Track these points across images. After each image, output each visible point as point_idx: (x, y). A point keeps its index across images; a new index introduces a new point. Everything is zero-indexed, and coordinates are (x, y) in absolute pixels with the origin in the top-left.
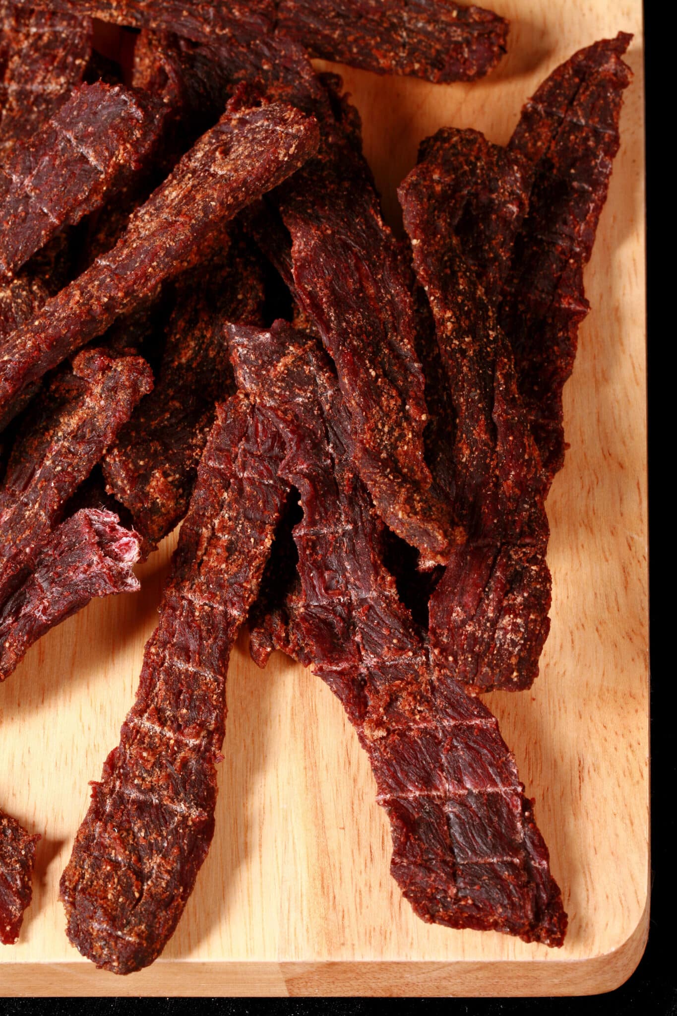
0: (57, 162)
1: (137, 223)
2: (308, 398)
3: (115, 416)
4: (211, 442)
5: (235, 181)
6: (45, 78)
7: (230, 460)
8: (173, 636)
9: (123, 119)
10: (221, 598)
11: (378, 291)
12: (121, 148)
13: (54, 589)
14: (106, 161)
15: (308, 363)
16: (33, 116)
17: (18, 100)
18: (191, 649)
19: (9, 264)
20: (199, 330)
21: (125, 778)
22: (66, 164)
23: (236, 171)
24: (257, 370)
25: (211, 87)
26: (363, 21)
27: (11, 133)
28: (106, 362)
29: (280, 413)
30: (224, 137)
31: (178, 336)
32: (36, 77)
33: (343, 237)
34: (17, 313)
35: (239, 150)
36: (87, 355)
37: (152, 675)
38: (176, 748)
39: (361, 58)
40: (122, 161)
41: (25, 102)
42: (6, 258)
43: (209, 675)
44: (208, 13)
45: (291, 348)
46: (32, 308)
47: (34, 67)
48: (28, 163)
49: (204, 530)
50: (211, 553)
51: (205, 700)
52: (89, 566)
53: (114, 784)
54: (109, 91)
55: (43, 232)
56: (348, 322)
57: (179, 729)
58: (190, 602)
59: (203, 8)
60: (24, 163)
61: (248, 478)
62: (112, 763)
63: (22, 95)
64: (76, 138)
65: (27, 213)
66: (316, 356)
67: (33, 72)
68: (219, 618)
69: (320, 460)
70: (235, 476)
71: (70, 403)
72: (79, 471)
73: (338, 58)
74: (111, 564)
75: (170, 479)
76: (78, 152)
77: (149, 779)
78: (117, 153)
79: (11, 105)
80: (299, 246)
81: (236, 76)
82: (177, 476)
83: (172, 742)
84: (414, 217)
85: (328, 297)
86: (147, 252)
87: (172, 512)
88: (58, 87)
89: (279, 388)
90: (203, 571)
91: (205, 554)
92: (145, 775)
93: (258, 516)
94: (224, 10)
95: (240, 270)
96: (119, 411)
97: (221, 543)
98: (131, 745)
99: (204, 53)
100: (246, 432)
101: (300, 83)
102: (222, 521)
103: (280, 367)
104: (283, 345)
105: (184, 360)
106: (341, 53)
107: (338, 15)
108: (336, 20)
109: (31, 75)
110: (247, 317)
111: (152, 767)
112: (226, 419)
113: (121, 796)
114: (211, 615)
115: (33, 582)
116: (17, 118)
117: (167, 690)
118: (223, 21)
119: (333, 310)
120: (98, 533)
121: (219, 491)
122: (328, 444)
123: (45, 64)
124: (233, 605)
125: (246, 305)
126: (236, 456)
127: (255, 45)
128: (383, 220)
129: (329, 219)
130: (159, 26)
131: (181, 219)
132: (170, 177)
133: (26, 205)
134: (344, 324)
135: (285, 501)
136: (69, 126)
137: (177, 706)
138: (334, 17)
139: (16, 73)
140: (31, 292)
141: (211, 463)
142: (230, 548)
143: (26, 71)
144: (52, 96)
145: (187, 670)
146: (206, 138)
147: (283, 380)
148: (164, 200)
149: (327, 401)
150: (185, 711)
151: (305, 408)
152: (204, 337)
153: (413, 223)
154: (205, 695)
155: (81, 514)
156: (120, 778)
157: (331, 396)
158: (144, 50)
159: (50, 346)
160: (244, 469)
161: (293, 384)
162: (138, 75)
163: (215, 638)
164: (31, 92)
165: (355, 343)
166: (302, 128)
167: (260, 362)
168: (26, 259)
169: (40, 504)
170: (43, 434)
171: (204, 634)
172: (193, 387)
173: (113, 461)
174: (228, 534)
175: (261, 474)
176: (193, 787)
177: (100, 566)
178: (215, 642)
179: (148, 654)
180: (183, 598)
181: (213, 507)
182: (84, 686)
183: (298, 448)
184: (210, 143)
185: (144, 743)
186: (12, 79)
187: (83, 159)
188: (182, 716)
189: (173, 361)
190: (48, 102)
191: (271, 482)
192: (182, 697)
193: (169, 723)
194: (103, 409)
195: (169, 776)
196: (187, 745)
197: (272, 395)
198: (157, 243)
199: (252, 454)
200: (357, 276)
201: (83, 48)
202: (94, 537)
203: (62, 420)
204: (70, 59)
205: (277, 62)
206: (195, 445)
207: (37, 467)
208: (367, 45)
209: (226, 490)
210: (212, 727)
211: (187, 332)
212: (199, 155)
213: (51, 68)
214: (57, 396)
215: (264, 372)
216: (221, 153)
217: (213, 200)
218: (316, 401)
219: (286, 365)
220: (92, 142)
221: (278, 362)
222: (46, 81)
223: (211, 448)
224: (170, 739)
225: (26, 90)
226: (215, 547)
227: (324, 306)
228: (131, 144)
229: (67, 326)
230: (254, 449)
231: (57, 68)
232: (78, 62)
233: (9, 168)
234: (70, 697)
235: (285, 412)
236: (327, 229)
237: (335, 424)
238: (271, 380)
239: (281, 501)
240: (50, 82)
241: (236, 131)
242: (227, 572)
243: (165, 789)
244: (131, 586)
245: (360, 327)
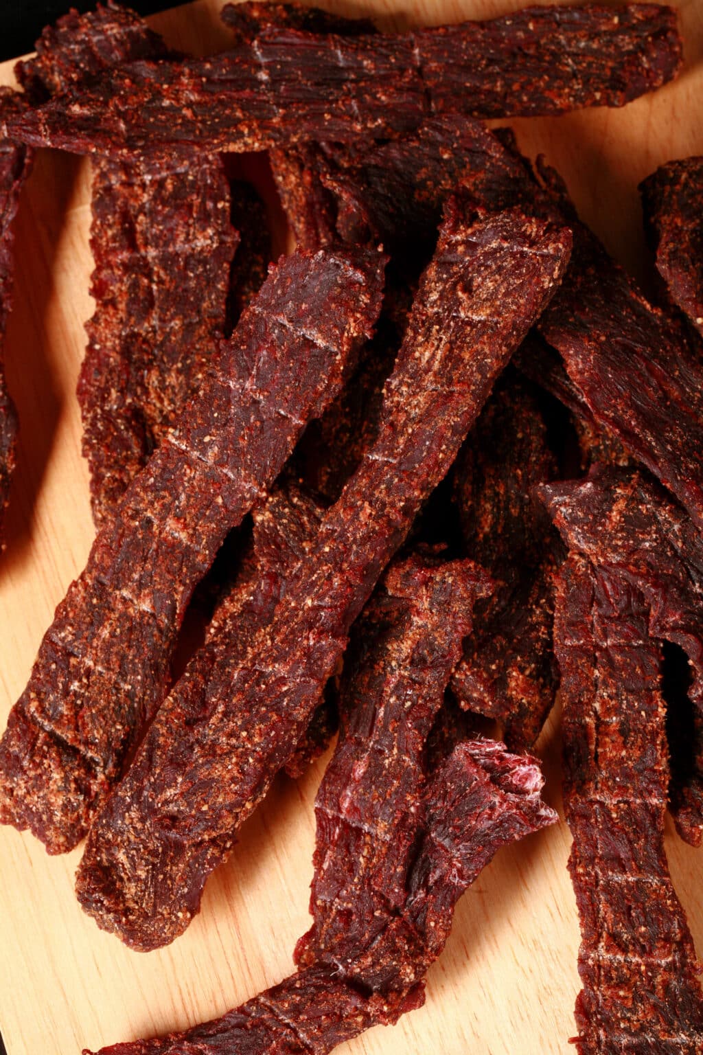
0: (279, 355)
1: (396, 399)
2: (655, 540)
3: (456, 631)
4: (560, 618)
5: (504, 327)
6: (188, 234)
7: (588, 632)
8: (597, 848)
9: (341, 286)
10: (634, 789)
11: (683, 391)
12: (351, 320)
13: (461, 846)
14: (337, 340)
15: (642, 502)
16: (192, 284)
17: (165, 269)
18: (622, 856)
19: (261, 485)
20: (489, 488)
21: (609, 1025)
22: (290, 354)
23: (499, 314)
24: (592, 527)
25: (398, 201)
26: (519, 60)
27: (172, 310)
28: (428, 575)
29: (631, 567)
30: (455, 269)
31: (469, 503)
32: (178, 235)
33: (619, 339)
34: (288, 536)
35: (486, 285)
36: (401, 572)
37: (590, 898)
38: (650, 974)
39: (533, 105)
40: (355, 335)
41: (176, 269)
42: (256, 479)
43: (654, 881)
44: (351, 107)
45: (619, 491)
46: (302, 525)
47: (172, 224)
48: (243, 364)
49: (588, 719)
50: (605, 743)
51: (661, 910)
52: (492, 808)
53: (598, 1034)
54: (313, 257)
55: (289, 439)
56: (672, 443)
57: (644, 952)
58: (602, 804)
59: (344, 104)
60: (239, 364)
61: (614, 646)
62: (584, 1009)
63: (167, 261)
64: (291, 321)
65: (262, 422)
66: (647, 491)
67: (171, 230)
68: (640, 814)
69: (691, 604)
70: (597, 647)
71: (394, 626)
72: (432, 700)
73: (508, 113)
74: (517, 800)
75: (527, 672)
76: (298, 337)
77: (635, 1018)
78: (347, 327)
79: (159, 276)
80: (577, 365)
81: (418, 178)
82: (533, 666)
83: (643, 968)
84: (688, 291)
85: (637, 419)
86: (431, 438)
87: (539, 707)
88: (209, 242)
89: (620, 539)
90: (602, 765)
91: (597, 746)
92: (629, 1015)
93: (639, 685)
94: (368, 97)
95: (508, 405)
96: (460, 624)
97: (612, 728)
98: (598, 985)
99: (373, 162)
100: (594, 595)
101: (492, 164)
102: (603, 704)
103: (615, 516)
104: (608, 490)
105: (487, 529)
106: (512, 107)
107: (491, 61)
108: (491, 68)
109: (168, 235)
110: (538, 459)
111: (633, 1003)
112: (568, 588)
113: (610, 1045)
114: (630, 812)
115: (433, 844)
116: (172, 290)
117: (615, 912)
118: (372, 111)
119: (649, 434)
120: (487, 769)
121: (589, 670)
122: (694, 585)
123: (182, 219)
124: (650, 793)
125: (530, 444)
126: (592, 625)
127: (424, 133)
128: (649, 302)
129: (595, 323)
130: (300, 139)
131: (456, 388)
132: (410, 333)
133: (258, 413)
134: (669, 447)
135: (663, 659)
136: (278, 308)
137: (632, 925)
138: (487, 66)
139: (149, 236)
140: (293, 506)
141: (568, 642)
142: (624, 731)
143: (161, 231)
144: (205, 254)
145: (627, 882)
146: (432, 272)
147: (622, 530)
148: (417, 364)
149: (676, 536)
150: (643, 929)
151: (656, 553)
152: (497, 494)
153: (689, 299)
154: (658, 904)
155: (459, 752)
156: (601, 1025)
157: (680, 530)
158: (284, 166)
159: (363, 578)
160: (606, 638)
161: (634, 530)
162: (286, 196)
163: (646, 837)
164: (177, 255)
165: (691, 466)
166: (561, 246)
167: (591, 517)
168: (278, 472)
169: (399, 749)
170: (373, 668)
171: (631, 836)
172: (510, 557)
173: (465, 676)
174: (616, 715)
175: (627, 637)
176: (685, 1010)
177: (505, 806)
178: (647, 841)
179: (575, 877)
180: (592, 802)
181: (588, 690)
182: (506, 924)
183: (665, 600)
184: (440, 279)
185: (612, 978)
186: (146, 244)
187: (310, 344)
188: (642, 935)
189: (477, 535)
190: (204, 262)
191: (641, 642)
192: (634, 914)
193: (631, 947)
194: (436, 627)
195: (655, 1007)
196: (659, 966)
197: (615, 549)
198: (441, 424)
199: (609, 618)
200: (654, 382)
201: (219, 188)
202: (485, 776)
203: (390, 648)
204: (210, 205)
205: (455, 145)
206: (538, 623)
207: (377, 706)
208: (537, 88)
209: (595, 667)
210: (678, 937)
211: (477, 494)
212: (434, 296)
213: (191, 221)
214: (374, 622)
215: (600, 528)
216: (464, 291)
217: (486, 356)
218: (664, 541)
219: (620, 512)
220: (312, 322)
221: (611, 511)
222: (191, 237)
223: (561, 625)
224: (638, 965)
225: (170, 254)
226: (607, 735)
227: (637, 430)
228: (362, 314)
229: (373, 549)
230: (609, 613)
231: (198, 220)
232: (220, 205)
233: (223, 375)
234: (496, 942)
235: (636, 565)
236: (599, 336)
237: (695, 560)
238: (610, 534)
239: (659, 660)
240: (196, 238)
241: (467, 259)
242: (629, 758)
243: (656, 1024)
244: (547, 818)
245: (687, 443)
